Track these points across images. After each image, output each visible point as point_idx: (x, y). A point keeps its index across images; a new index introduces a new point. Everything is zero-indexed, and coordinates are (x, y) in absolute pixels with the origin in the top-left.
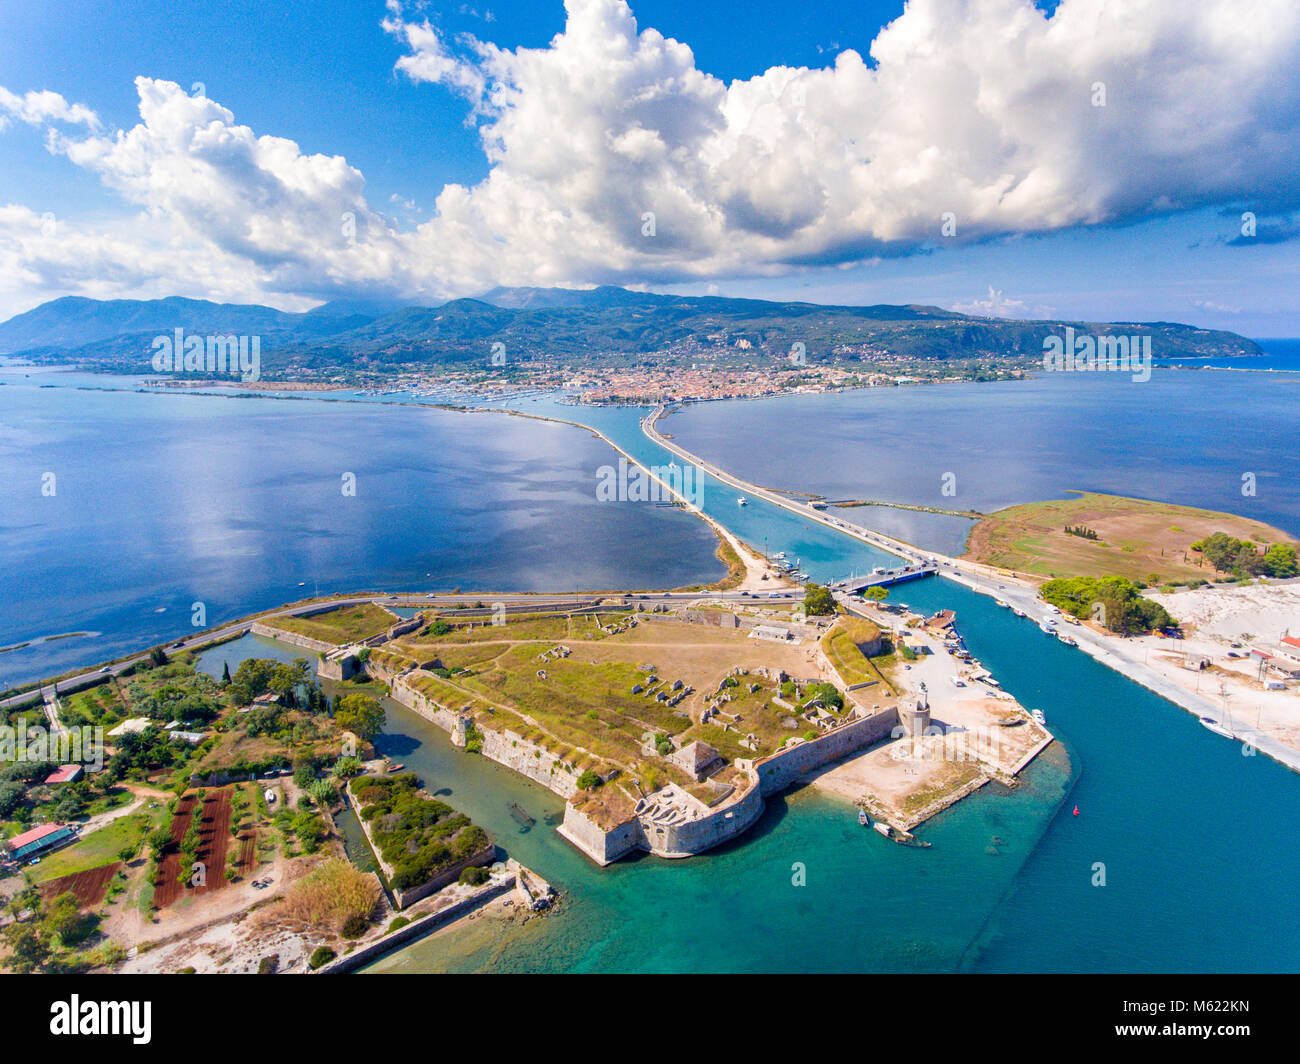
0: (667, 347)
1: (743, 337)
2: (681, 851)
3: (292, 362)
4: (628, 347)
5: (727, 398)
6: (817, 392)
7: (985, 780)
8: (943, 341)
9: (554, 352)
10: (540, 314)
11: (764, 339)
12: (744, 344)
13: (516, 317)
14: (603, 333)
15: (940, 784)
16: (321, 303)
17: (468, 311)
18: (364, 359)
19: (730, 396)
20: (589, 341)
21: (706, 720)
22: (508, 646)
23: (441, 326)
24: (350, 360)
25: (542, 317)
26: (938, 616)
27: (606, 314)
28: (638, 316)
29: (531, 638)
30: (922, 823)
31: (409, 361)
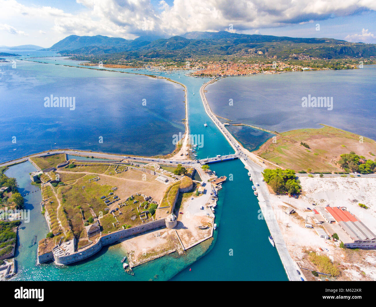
0: (235, 53)
1: (260, 50)
2: (61, 263)
3: (122, 57)
4: (222, 53)
5: (239, 75)
6: (271, 73)
7: (174, 250)
8: (331, 52)
9: (199, 55)
10: (198, 41)
11: (267, 51)
12: (260, 53)
13: (191, 42)
14: (216, 48)
15: (159, 250)
16: (138, 37)
17: (176, 40)
18: (142, 57)
19: (240, 75)
20: (211, 51)
21: (111, 213)
22: (85, 174)
23: (168, 45)
24: (138, 57)
25: (198, 42)
26: (221, 178)
27: (219, 41)
28: (229, 42)
29: (93, 172)
30: (140, 265)
31: (155, 57)
